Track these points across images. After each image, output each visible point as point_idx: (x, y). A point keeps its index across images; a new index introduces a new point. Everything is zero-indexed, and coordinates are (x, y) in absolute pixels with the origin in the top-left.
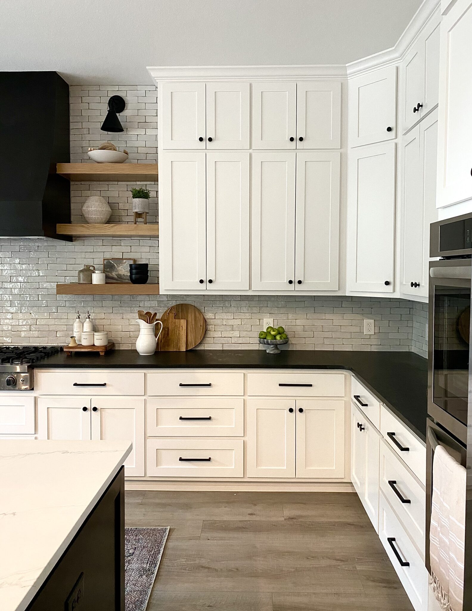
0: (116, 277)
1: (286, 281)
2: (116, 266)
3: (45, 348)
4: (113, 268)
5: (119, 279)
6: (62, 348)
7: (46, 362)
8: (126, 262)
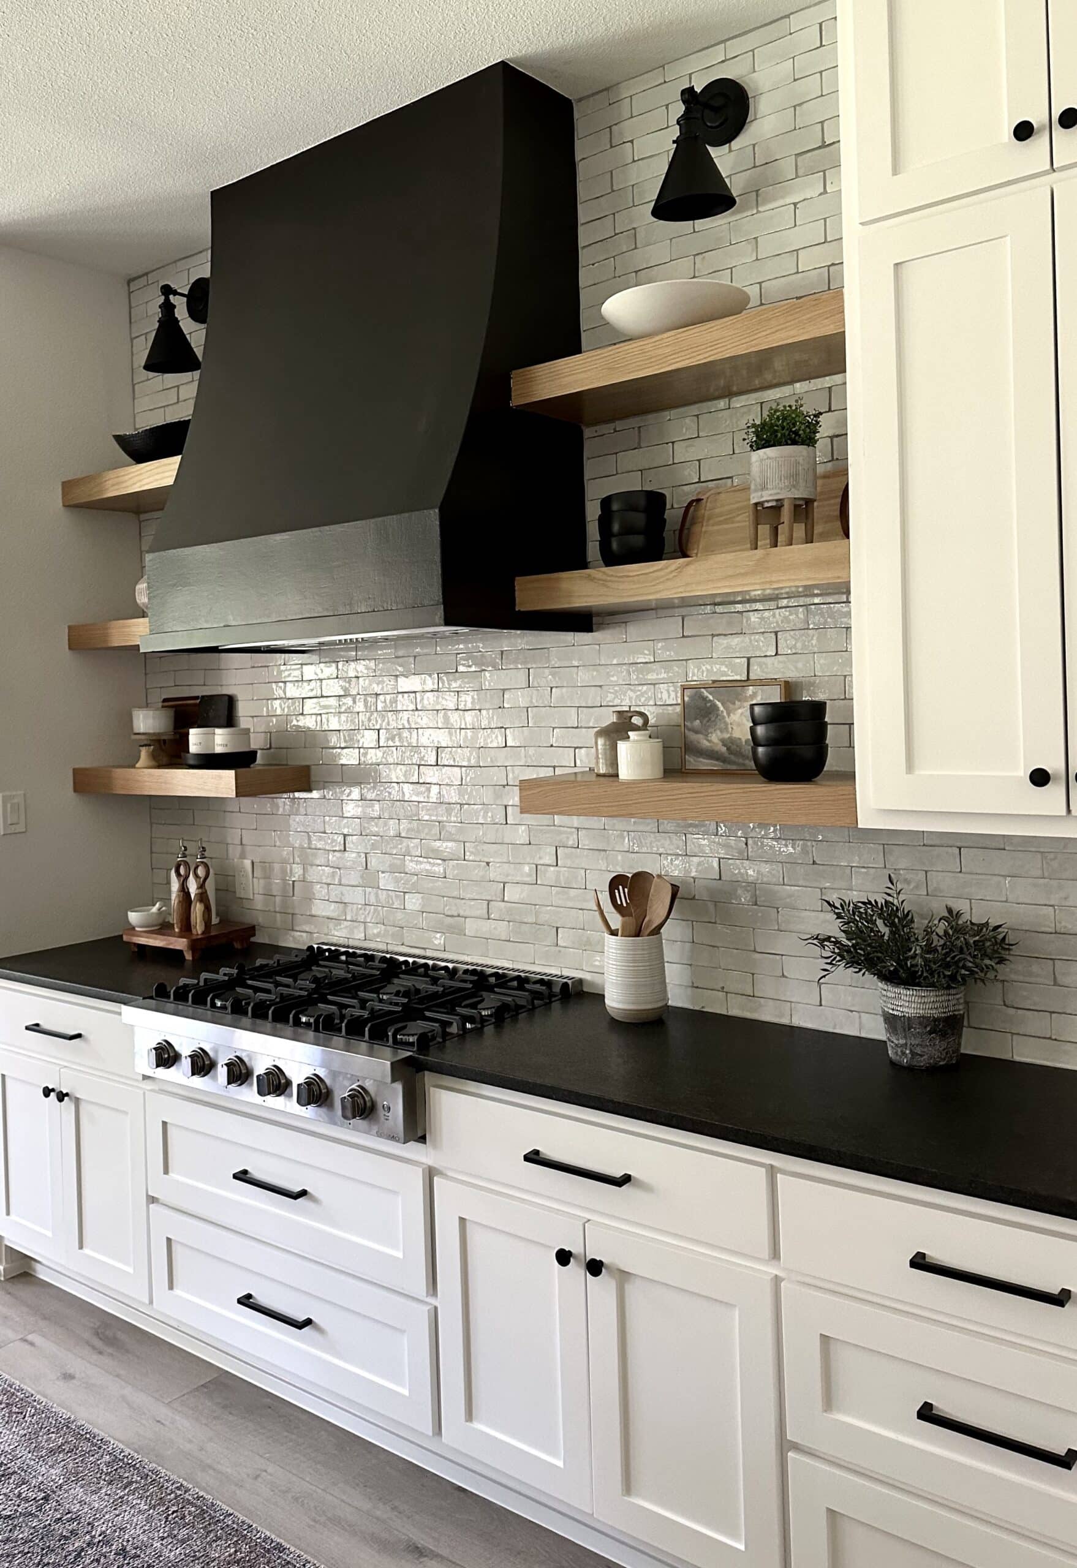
0: (724, 749)
2: (722, 708)
4: (713, 719)
5: (733, 757)
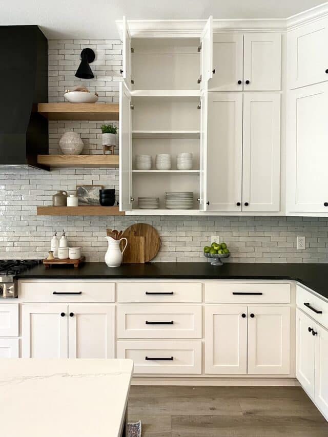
0: (87, 201)
1: (234, 204)
2: (87, 191)
3: (26, 261)
4: (85, 193)
5: (89, 203)
6: (41, 262)
7: (28, 273)
8: (95, 188)
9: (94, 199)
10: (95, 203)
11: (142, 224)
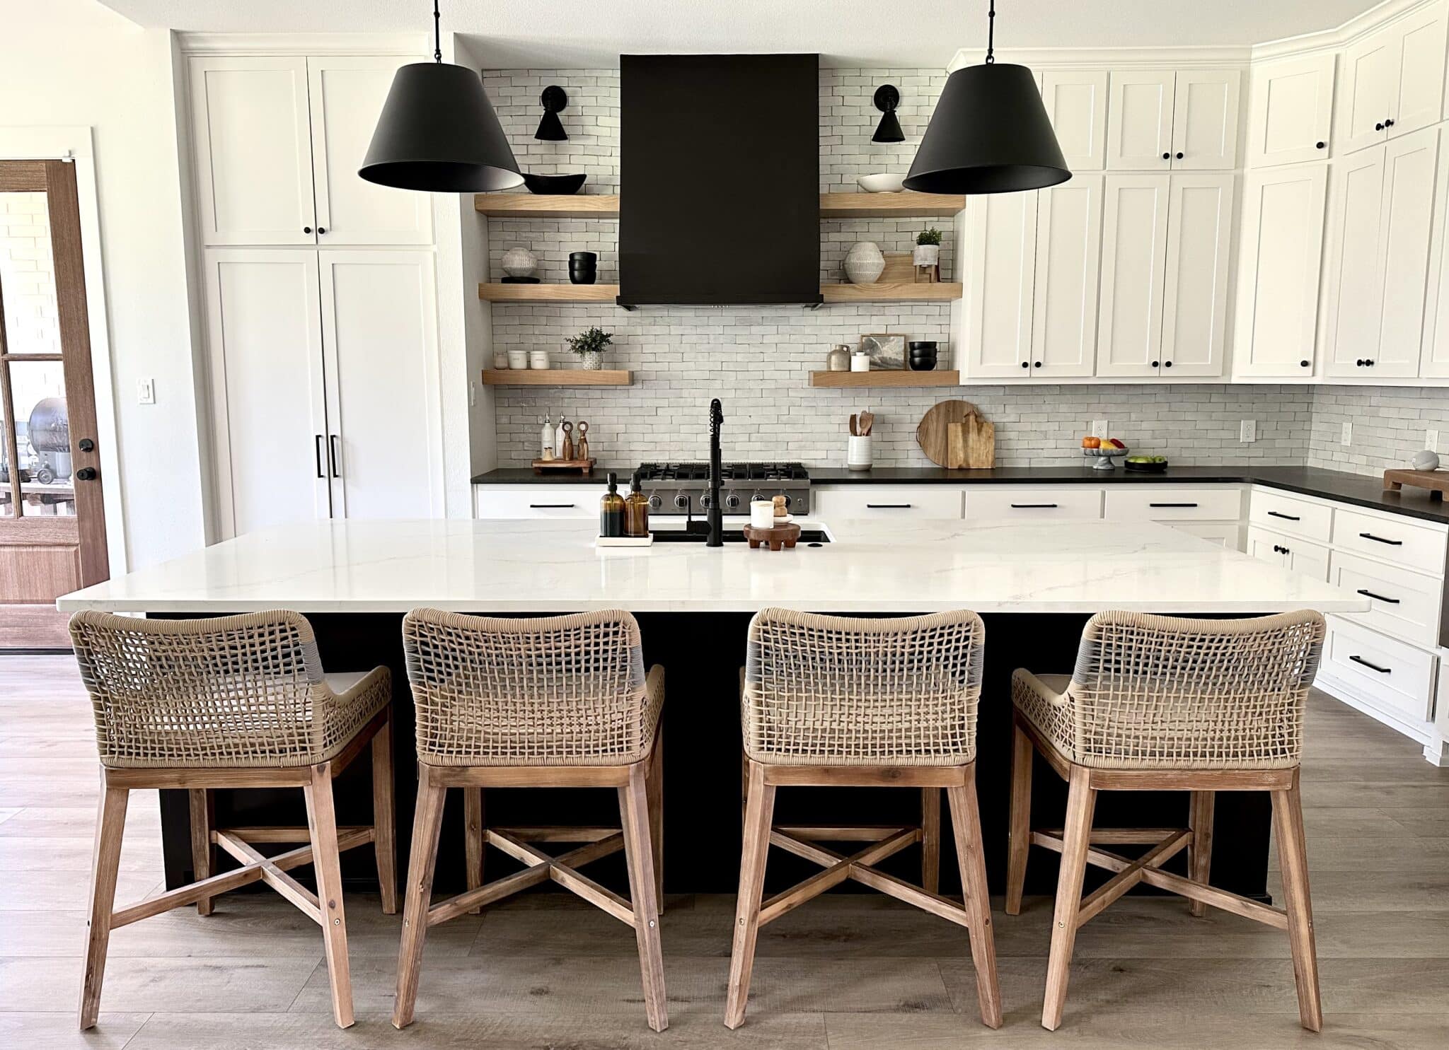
0: (883, 361)
1: (1146, 363)
2: (880, 345)
4: (878, 349)
5: (883, 364)
8: (893, 340)
9: (890, 358)
10: (893, 365)
11: (955, 401)
